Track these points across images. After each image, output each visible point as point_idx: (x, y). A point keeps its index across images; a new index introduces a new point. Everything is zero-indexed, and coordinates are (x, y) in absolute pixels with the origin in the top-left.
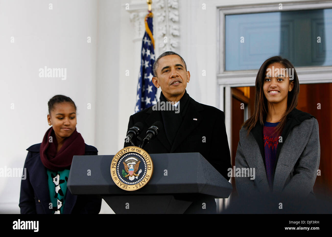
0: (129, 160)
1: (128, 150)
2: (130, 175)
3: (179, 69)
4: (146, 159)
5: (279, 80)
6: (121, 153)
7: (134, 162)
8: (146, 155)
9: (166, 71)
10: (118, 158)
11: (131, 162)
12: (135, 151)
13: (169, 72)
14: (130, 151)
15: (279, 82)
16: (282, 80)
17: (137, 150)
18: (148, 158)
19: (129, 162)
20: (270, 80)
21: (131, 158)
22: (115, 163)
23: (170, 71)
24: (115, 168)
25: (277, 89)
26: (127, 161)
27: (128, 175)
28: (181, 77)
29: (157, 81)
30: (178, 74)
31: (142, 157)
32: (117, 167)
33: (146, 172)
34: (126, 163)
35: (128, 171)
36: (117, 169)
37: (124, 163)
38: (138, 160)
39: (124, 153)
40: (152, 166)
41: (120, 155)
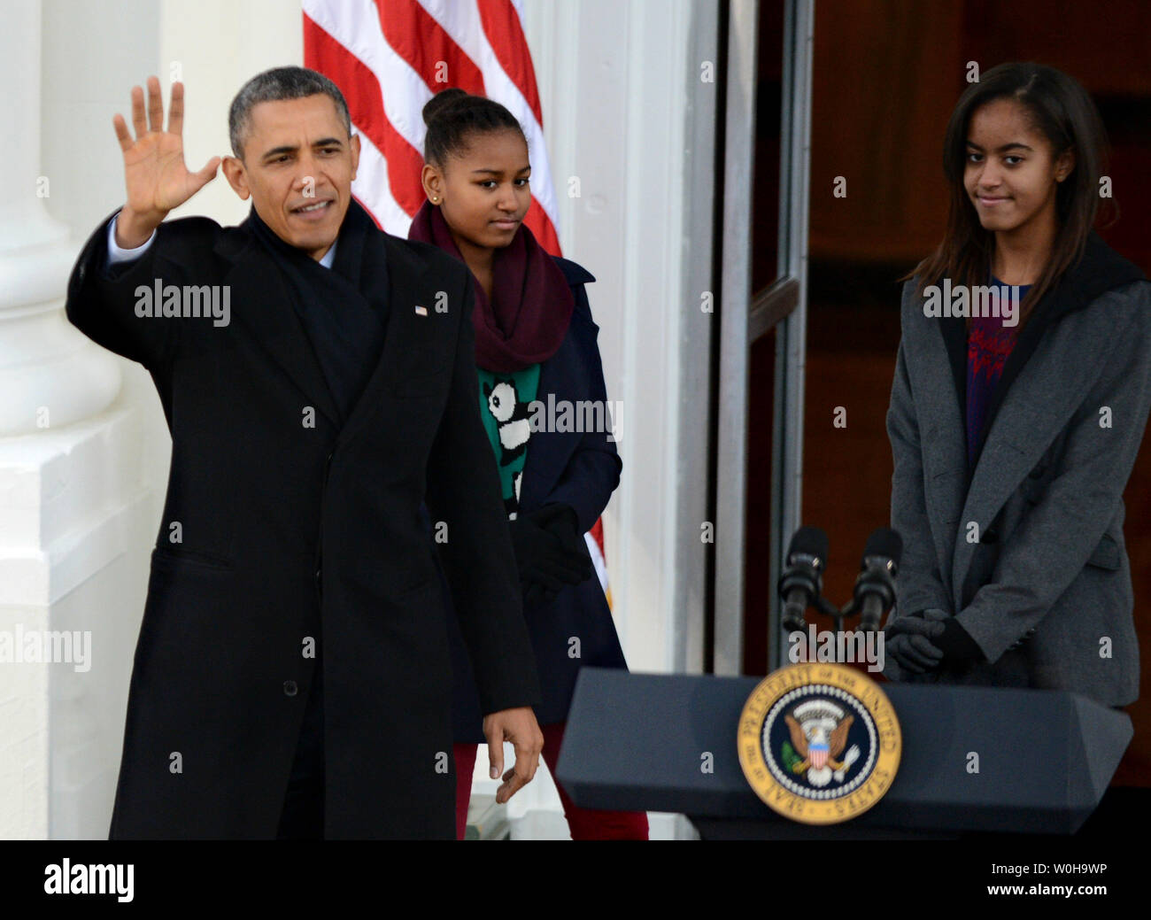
1: (804, 675)
2: (812, 765)
3: (328, 152)
4: (876, 710)
6: (778, 681)
7: (828, 717)
8: (874, 699)
9: (283, 159)
10: (768, 699)
11: (819, 718)
12: (833, 680)
13: (292, 164)
14: (815, 677)
17: (842, 678)
18: (882, 711)
19: (809, 719)
21: (818, 705)
22: (755, 715)
23: (295, 160)
24: (755, 734)
26: (803, 714)
27: (806, 762)
28: (333, 183)
29: (240, 172)
30: (322, 173)
31: (861, 703)
32: (762, 734)
33: (876, 757)
34: (799, 721)
35: (806, 749)
36: (762, 741)
37: (789, 720)
38: (844, 711)
39: (789, 683)
40: (897, 738)
41: (776, 689)
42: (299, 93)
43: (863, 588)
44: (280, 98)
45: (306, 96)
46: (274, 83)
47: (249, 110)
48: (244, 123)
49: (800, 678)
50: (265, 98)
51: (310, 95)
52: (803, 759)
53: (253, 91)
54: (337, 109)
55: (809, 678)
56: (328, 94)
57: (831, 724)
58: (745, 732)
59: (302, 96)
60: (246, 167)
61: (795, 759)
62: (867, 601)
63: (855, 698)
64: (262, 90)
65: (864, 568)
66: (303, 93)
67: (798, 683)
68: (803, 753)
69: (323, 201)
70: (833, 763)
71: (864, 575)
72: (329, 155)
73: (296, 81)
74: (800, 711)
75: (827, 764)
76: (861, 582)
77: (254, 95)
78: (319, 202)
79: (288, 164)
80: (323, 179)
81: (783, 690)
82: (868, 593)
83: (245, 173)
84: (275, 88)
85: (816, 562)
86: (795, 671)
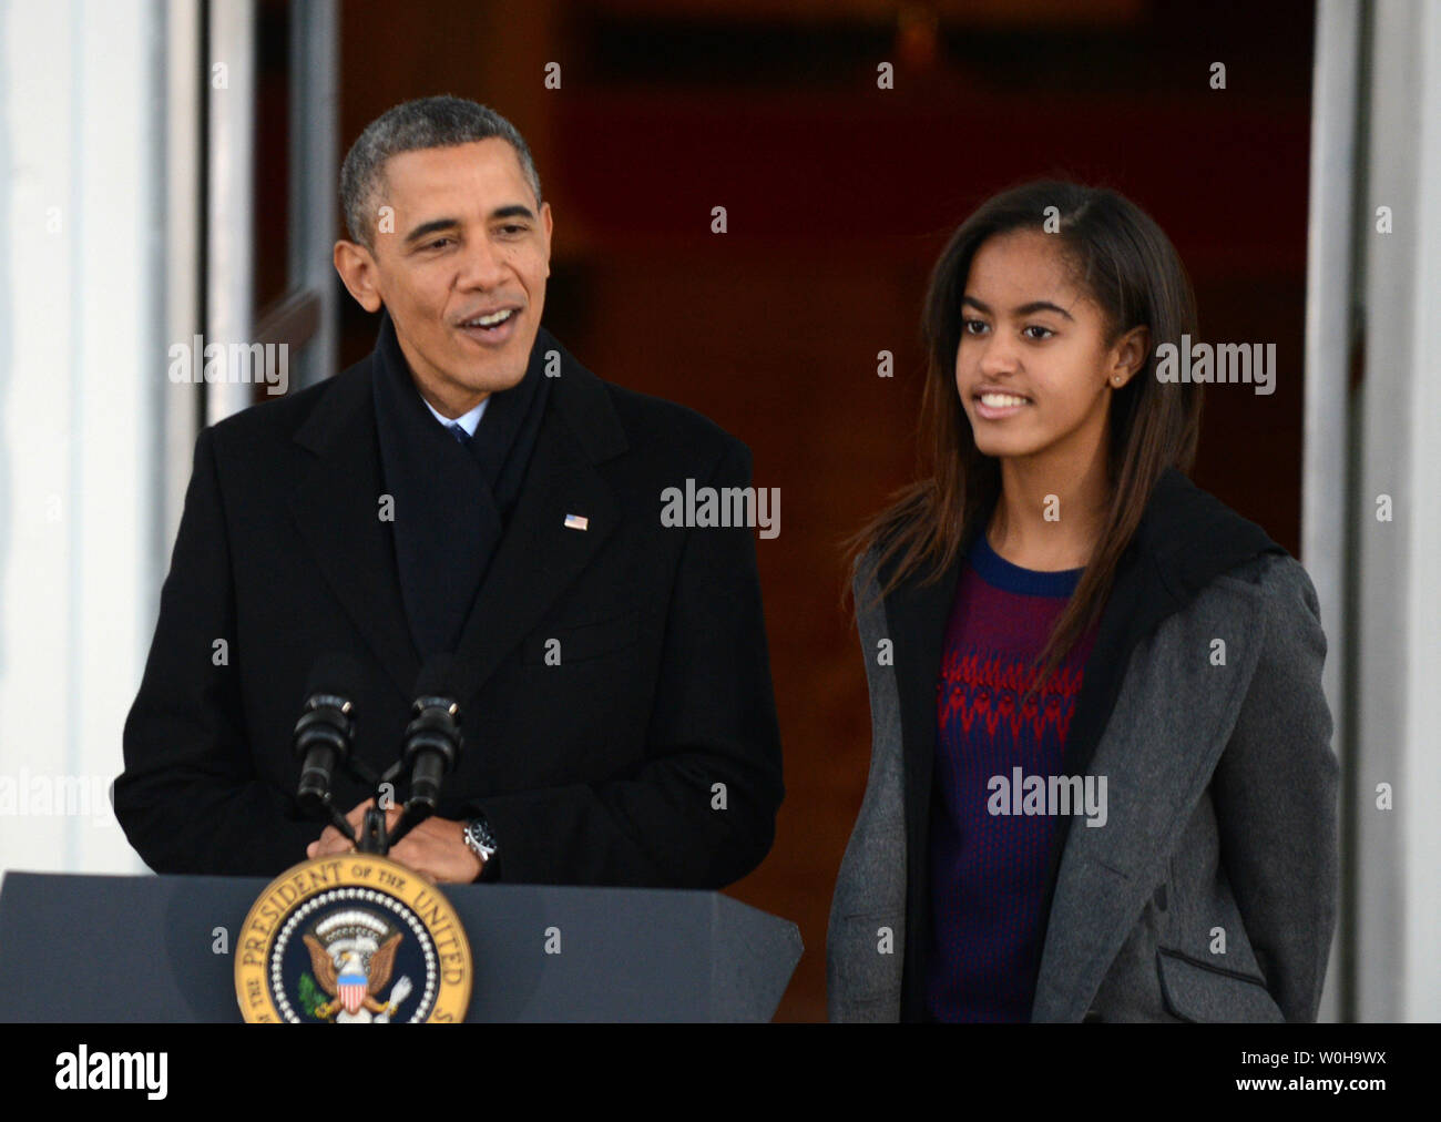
0: (340, 927)
1: (331, 874)
2: (342, 1007)
3: (511, 229)
4: (434, 923)
5: (1030, 332)
6: (293, 884)
7: (366, 936)
8: (431, 907)
9: (439, 244)
10: (279, 910)
11: (352, 936)
12: (373, 880)
13: (455, 251)
14: (347, 878)
15: (1028, 341)
16: (1047, 335)
17: (386, 878)
18: (443, 924)
19: (338, 939)
20: (986, 329)
21: (351, 917)
22: (260, 936)
23: (460, 241)
24: (260, 964)
25: (1017, 383)
26: (329, 933)
27: (335, 1003)
28: (521, 279)
29: (363, 267)
30: (505, 265)
31: (413, 913)
32: (270, 962)
33: (436, 992)
34: (324, 943)
35: (333, 983)
36: (270, 973)
37: (308, 939)
38: (389, 927)
39: (309, 885)
40: (465, 964)
41: (290, 894)
42: (463, 137)
43: (413, 744)
44: (432, 144)
45: (474, 141)
46: (421, 123)
47: (383, 166)
48: (373, 188)
49: (325, 879)
50: (408, 146)
51: (480, 139)
52: (330, 998)
53: (386, 136)
54: (521, 163)
55: (337, 878)
56: (507, 138)
57: (370, 944)
58: (245, 962)
59: (468, 141)
60: (376, 258)
61: (319, 998)
62: (421, 761)
63: (405, 906)
64: (401, 134)
65: (417, 714)
66: (468, 136)
67: (322, 885)
68: (330, 990)
69: (504, 308)
70: (372, 1003)
71: (416, 725)
72: (513, 237)
73: (457, 119)
74: (323, 927)
75: (364, 1005)
76: (413, 735)
77: (389, 142)
78: (499, 310)
79: (448, 252)
80: (508, 274)
81: (300, 897)
82: (421, 750)
83: (373, 269)
84: (423, 130)
85: (346, 707)
86: (316, 869)
